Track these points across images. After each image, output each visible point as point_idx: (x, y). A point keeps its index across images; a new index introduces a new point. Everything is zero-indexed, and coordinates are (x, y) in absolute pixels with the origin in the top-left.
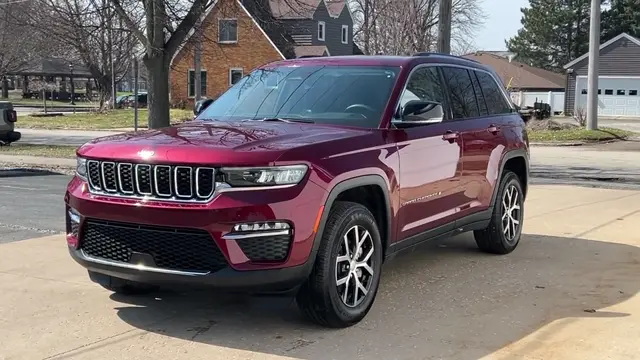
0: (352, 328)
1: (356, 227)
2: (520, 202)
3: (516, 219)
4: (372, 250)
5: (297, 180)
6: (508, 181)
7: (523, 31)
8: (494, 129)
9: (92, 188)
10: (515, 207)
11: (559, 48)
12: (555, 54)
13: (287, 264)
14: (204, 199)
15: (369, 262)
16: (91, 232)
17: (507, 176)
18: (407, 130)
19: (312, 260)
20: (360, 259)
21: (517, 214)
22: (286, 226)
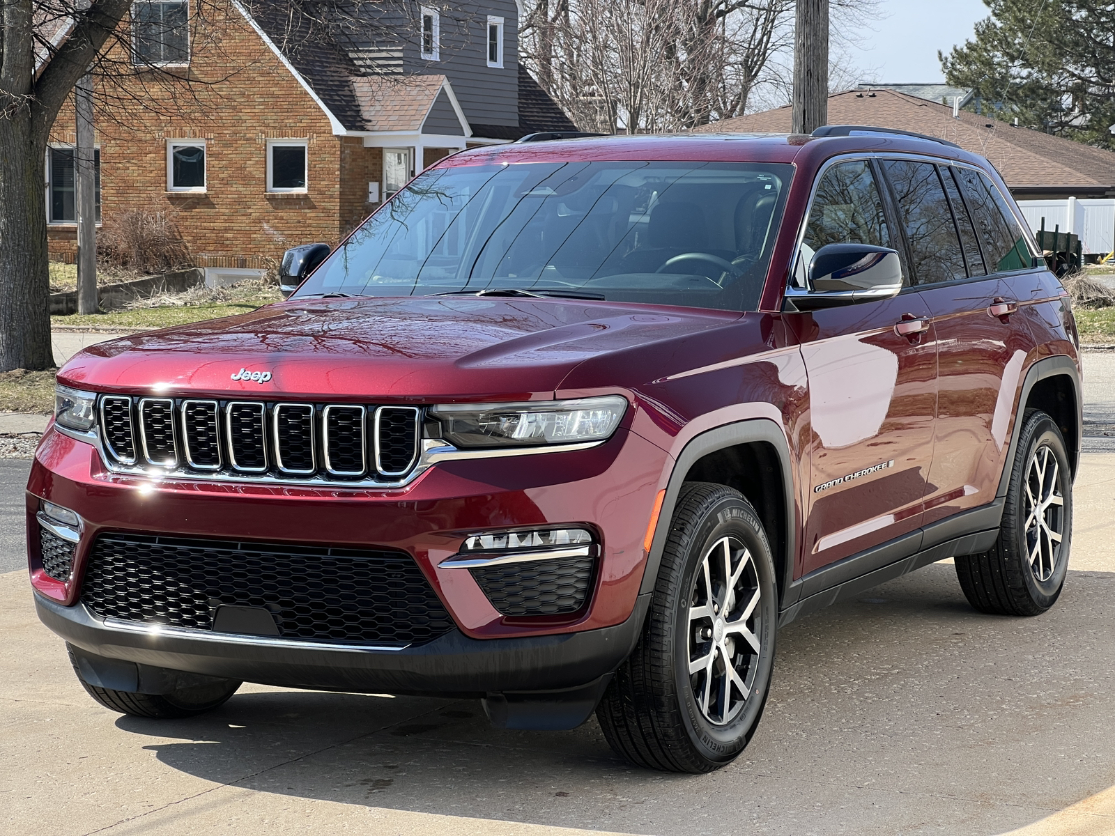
0: (719, 774)
1: (726, 540)
2: (1064, 488)
3: (1054, 529)
4: (757, 594)
5: (604, 432)
6: (1037, 434)
7: (990, 26)
8: (1003, 309)
9: (112, 460)
10: (1052, 499)
11: (1090, 72)
12: (1079, 91)
13: (586, 623)
14: (396, 479)
15: (750, 624)
16: (114, 563)
17: (1033, 424)
18: (817, 315)
19: (639, 616)
20: (734, 616)
21: (1058, 517)
22: (584, 536)
